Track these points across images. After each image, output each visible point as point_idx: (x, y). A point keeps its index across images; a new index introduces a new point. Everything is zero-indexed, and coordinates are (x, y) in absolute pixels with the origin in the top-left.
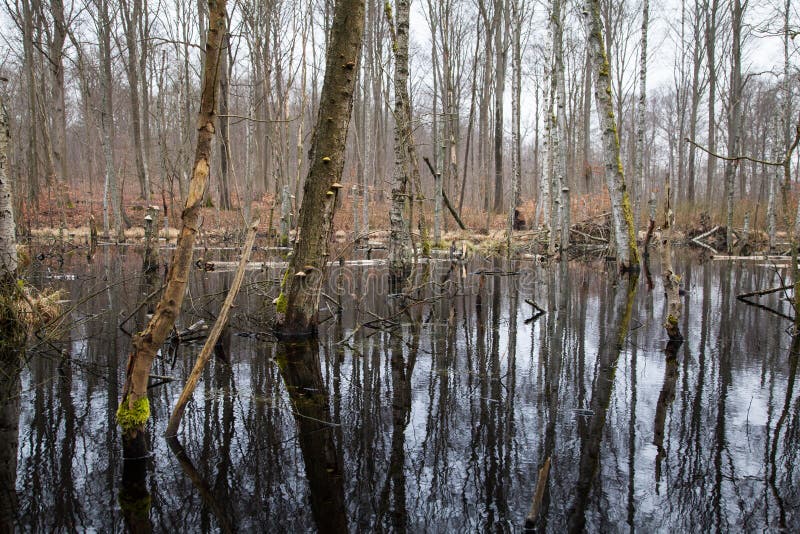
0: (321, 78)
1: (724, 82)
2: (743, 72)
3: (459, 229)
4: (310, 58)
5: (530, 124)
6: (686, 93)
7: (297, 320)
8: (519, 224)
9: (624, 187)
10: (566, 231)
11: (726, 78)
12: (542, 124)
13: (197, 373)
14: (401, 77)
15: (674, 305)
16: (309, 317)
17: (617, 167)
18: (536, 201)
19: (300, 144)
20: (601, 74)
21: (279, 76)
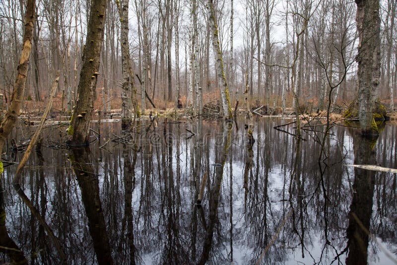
0: (85, 39)
1: (263, 46)
2: (270, 42)
3: (153, 108)
4: (79, 28)
5: (183, 62)
6: (248, 50)
7: (78, 139)
8: (180, 106)
9: (226, 84)
10: (201, 106)
11: (264, 45)
12: (189, 61)
13: (29, 152)
14: (125, 31)
15: (251, 126)
16: (84, 137)
17: (223, 76)
18: (187, 96)
19: (75, 69)
20: (215, 35)
21: (64, 37)
